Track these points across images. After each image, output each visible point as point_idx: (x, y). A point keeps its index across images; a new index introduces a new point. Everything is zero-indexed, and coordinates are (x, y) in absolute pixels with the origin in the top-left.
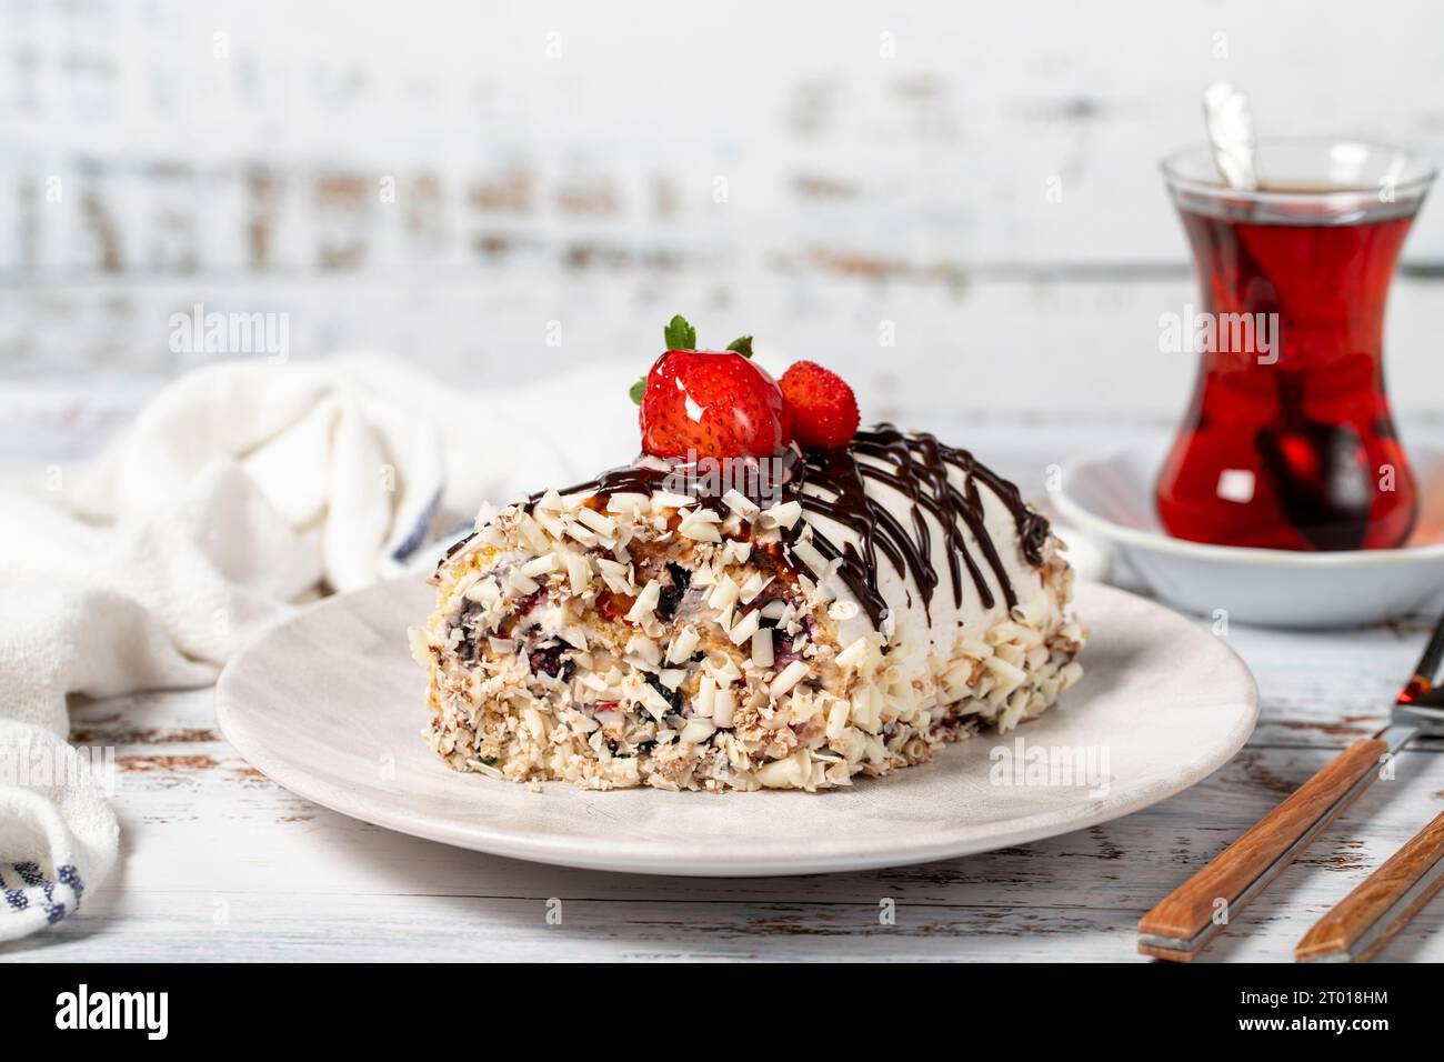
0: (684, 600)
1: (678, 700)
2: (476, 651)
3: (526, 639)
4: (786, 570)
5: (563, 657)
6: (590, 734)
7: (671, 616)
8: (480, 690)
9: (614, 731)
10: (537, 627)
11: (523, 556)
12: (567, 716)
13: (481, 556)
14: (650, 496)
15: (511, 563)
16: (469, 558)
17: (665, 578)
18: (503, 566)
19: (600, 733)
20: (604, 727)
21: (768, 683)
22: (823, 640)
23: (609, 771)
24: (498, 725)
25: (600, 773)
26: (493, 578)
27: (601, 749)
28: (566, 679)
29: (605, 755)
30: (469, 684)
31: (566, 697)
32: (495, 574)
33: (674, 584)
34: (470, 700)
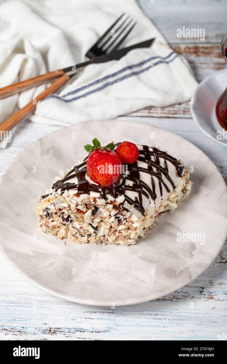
0: (97, 212)
1: (96, 229)
2: (50, 215)
3: (61, 215)
4: (121, 210)
5: (70, 219)
6: (76, 233)
7: (95, 215)
8: (51, 224)
9: (82, 233)
10: (64, 213)
11: (60, 202)
12: (71, 229)
13: (50, 200)
14: (89, 194)
15: (57, 202)
16: (48, 200)
17: (93, 208)
18: (55, 202)
19: (78, 233)
20: (80, 231)
21: (117, 228)
22: (130, 221)
23: (81, 241)
24: (55, 229)
25: (79, 241)
26: (53, 205)
27: (79, 236)
28: (71, 222)
29: (80, 237)
30: (48, 223)
31: (71, 226)
32: (53, 204)
33: (95, 209)
34: (49, 227)
